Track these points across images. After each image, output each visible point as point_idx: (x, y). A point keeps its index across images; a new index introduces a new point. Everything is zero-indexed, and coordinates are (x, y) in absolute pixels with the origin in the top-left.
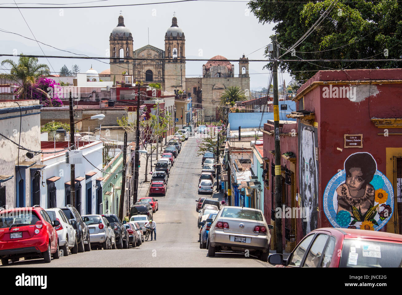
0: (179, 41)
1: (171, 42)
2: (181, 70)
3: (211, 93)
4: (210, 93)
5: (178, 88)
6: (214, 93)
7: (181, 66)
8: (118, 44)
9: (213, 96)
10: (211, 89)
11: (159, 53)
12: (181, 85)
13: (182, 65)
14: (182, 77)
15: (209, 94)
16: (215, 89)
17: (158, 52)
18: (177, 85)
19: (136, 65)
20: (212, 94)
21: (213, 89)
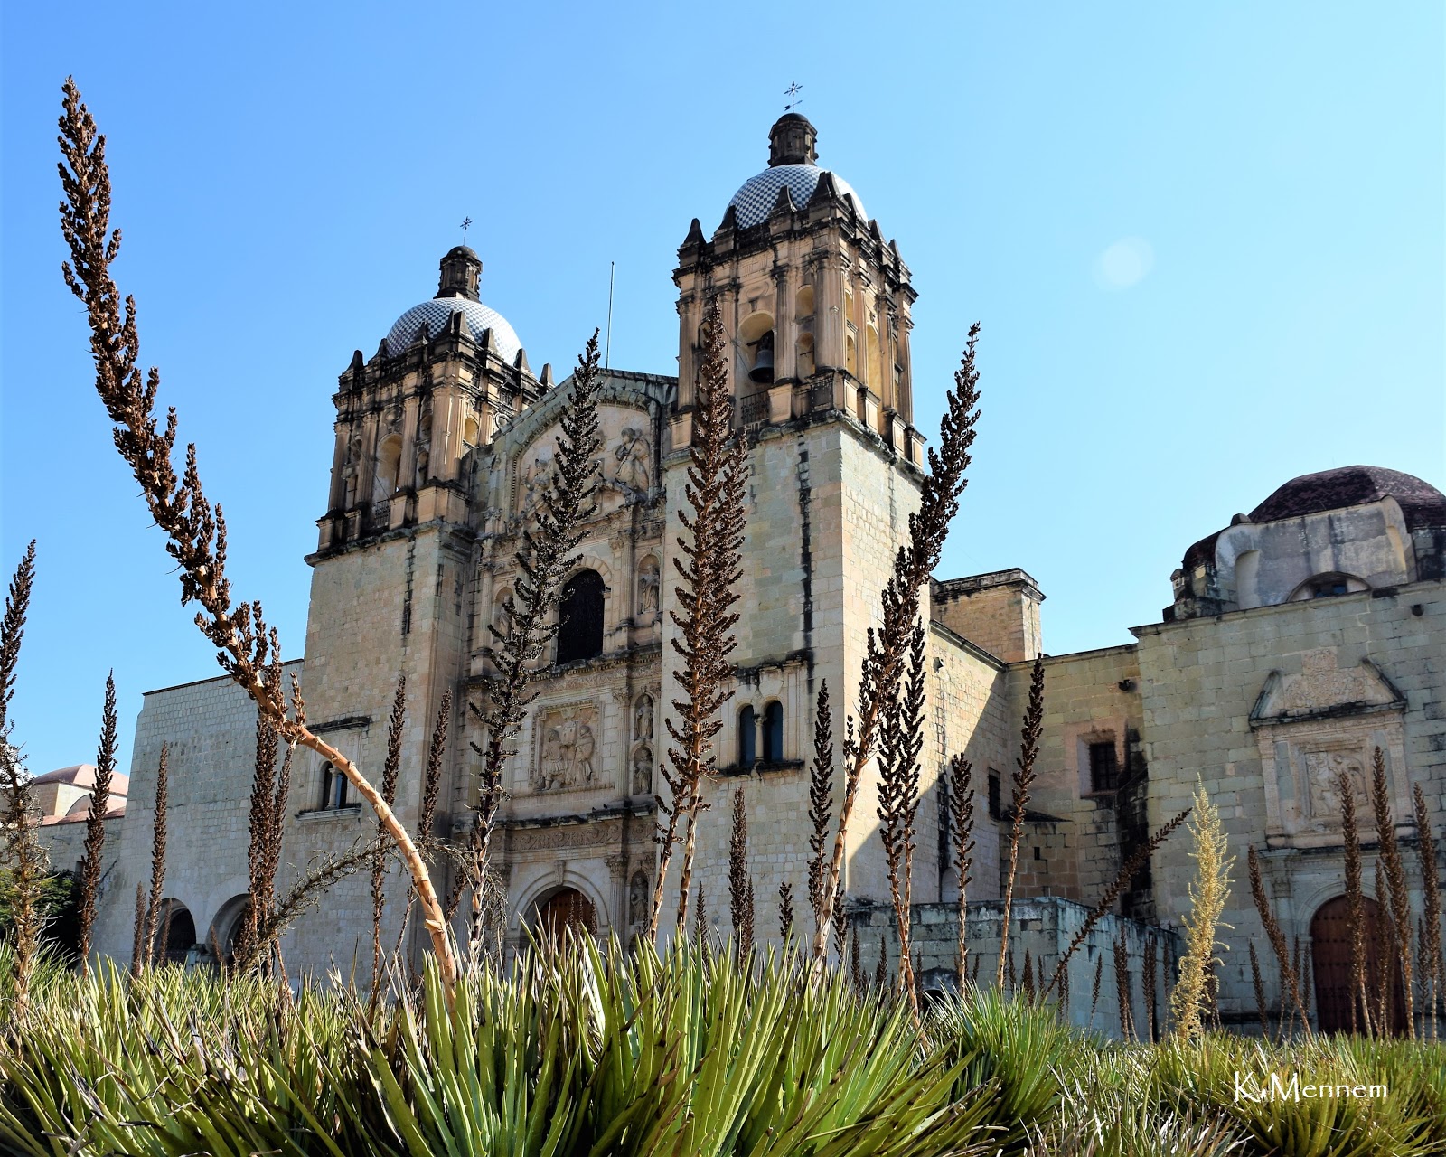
0: (783, 249)
1: (722, 273)
2: (805, 494)
3: (1242, 770)
4: (1230, 768)
5: (771, 686)
6: (1269, 767)
7: (804, 456)
8: (376, 408)
9: (1271, 791)
10: (1240, 724)
11: (652, 406)
12: (798, 644)
13: (810, 446)
14: (807, 569)
15: (1223, 774)
16: (1282, 719)
17: (649, 399)
18: (760, 658)
19: (488, 544)
20: (1251, 782)
21: (1256, 723)
